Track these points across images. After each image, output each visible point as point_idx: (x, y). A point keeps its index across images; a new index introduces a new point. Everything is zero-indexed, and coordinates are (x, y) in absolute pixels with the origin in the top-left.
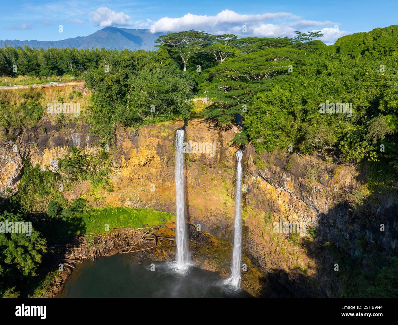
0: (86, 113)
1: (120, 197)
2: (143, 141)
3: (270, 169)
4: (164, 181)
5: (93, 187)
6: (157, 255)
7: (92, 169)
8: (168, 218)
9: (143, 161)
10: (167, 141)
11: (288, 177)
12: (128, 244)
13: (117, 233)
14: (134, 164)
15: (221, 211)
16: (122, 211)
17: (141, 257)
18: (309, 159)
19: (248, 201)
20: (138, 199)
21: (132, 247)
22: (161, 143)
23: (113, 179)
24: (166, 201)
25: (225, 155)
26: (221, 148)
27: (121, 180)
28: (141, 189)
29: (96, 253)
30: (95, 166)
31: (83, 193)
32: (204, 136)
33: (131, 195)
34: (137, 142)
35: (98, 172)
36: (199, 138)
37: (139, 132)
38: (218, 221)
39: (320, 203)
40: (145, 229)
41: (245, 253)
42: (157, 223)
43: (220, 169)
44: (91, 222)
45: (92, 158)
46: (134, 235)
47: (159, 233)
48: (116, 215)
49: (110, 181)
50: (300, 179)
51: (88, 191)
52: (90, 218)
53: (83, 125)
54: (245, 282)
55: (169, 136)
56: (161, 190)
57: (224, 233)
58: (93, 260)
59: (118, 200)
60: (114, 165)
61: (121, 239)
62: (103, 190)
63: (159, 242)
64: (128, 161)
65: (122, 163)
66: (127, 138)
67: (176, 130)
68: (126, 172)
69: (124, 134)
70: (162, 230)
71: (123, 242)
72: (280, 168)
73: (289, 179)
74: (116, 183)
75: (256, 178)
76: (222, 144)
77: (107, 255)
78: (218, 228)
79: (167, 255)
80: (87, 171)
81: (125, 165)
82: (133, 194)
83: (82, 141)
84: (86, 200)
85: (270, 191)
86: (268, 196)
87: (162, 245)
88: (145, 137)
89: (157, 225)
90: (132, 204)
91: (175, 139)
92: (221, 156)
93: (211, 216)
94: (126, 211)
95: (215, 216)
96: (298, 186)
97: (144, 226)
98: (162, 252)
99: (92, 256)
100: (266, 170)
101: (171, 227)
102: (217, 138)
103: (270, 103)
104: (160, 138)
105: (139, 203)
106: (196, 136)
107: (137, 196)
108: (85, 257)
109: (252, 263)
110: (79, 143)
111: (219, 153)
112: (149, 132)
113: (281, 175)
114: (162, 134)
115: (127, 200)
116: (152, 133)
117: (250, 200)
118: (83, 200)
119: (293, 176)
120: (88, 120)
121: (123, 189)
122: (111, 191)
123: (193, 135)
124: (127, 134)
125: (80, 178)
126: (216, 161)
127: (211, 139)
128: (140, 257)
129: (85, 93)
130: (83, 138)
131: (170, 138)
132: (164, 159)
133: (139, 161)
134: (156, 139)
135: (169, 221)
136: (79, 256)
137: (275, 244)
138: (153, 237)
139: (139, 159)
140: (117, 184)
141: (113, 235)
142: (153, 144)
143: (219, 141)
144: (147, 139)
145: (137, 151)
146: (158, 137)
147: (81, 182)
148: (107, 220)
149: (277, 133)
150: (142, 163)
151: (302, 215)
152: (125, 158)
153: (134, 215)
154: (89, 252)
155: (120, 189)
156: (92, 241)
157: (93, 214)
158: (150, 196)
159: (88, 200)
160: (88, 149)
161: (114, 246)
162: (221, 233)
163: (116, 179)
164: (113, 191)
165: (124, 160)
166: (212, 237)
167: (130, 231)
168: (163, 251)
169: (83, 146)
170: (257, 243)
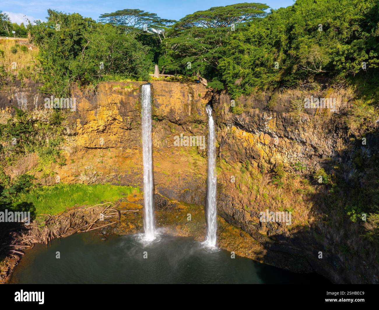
0: (34, 70)
1: (74, 171)
2: (103, 99)
3: (248, 113)
4: (125, 148)
5: (42, 161)
6: (123, 229)
7: (40, 139)
8: (128, 192)
9: (101, 124)
10: (131, 98)
11: (269, 116)
12: (87, 223)
13: (72, 211)
14: (91, 129)
15: (190, 172)
16: (74, 188)
17: (104, 233)
18: (292, 94)
19: (222, 155)
20: (95, 172)
21: (92, 224)
22: (124, 100)
23: (66, 150)
24: (127, 171)
25: (197, 107)
26: (192, 101)
27: (76, 150)
28: (98, 160)
29: (50, 235)
30: (44, 134)
31: (29, 168)
32: (173, 89)
33: (86, 168)
34: (96, 101)
35: (48, 142)
36: (167, 92)
37: (99, 89)
38: (187, 185)
39: (306, 134)
40: (104, 206)
42: (116, 198)
43: (190, 125)
44: (40, 202)
45: (41, 124)
46: (92, 213)
47: (120, 207)
48: (69, 193)
49: (62, 153)
50: (284, 115)
51: (36, 165)
52: (38, 198)
53: (30, 83)
54: (223, 241)
55: (133, 91)
56: (120, 159)
57: (194, 196)
58: (47, 243)
59: (72, 176)
60: (68, 131)
61: (77, 217)
62: (53, 164)
63: (122, 216)
64: (85, 126)
65: (78, 128)
66: (84, 98)
67: (141, 86)
68: (81, 141)
69: (80, 93)
70: (124, 204)
71: (81, 220)
72: (260, 109)
73: (271, 118)
74: (69, 155)
75: (231, 127)
76: (193, 97)
77: (63, 236)
78: (187, 192)
79: (134, 227)
80: (35, 141)
81: (80, 131)
82: (89, 167)
83: (29, 103)
84: (33, 177)
85: (247, 138)
86: (245, 144)
87: (126, 218)
88: (106, 94)
89: (117, 200)
90: (88, 179)
91: (140, 97)
92: (192, 109)
93: (179, 180)
94: (80, 188)
95: (184, 179)
96: (281, 123)
97: (102, 202)
98: (128, 225)
99: (44, 239)
100: (244, 115)
101: (132, 200)
102: (187, 90)
104: (123, 94)
105: (95, 177)
106: (164, 90)
107: (93, 169)
108: (35, 241)
109: (227, 221)
110: (26, 105)
111: (190, 106)
112: (111, 89)
113: (261, 116)
114: (126, 89)
115: (81, 175)
116: (114, 88)
117: (224, 153)
118: (29, 176)
119: (275, 114)
120: (37, 77)
121: (77, 161)
122: (62, 165)
123: (161, 89)
124: (84, 93)
125: (26, 150)
126: (187, 115)
127: (181, 91)
128: (103, 234)
129: (30, 48)
130: (30, 98)
131: (135, 93)
132: (127, 119)
133: (97, 125)
134: (119, 96)
135: (129, 195)
136: (27, 240)
137: (254, 192)
138: (115, 212)
139: (97, 123)
140: (70, 156)
141: (68, 214)
142: (116, 101)
143: (190, 93)
144: (109, 97)
145: (96, 113)
146: (121, 93)
147: (27, 155)
148: (59, 199)
150: (101, 128)
151: (286, 153)
152: (81, 123)
153: (90, 192)
154: (40, 235)
155: (73, 162)
156: (43, 223)
157: (42, 193)
158: (108, 167)
159: (35, 177)
160: (37, 112)
161: (70, 226)
162: (190, 197)
163: (69, 150)
164: (66, 165)
165: (80, 126)
166: (179, 204)
167: (87, 209)
168: (129, 223)
169: (31, 108)
170: (233, 198)
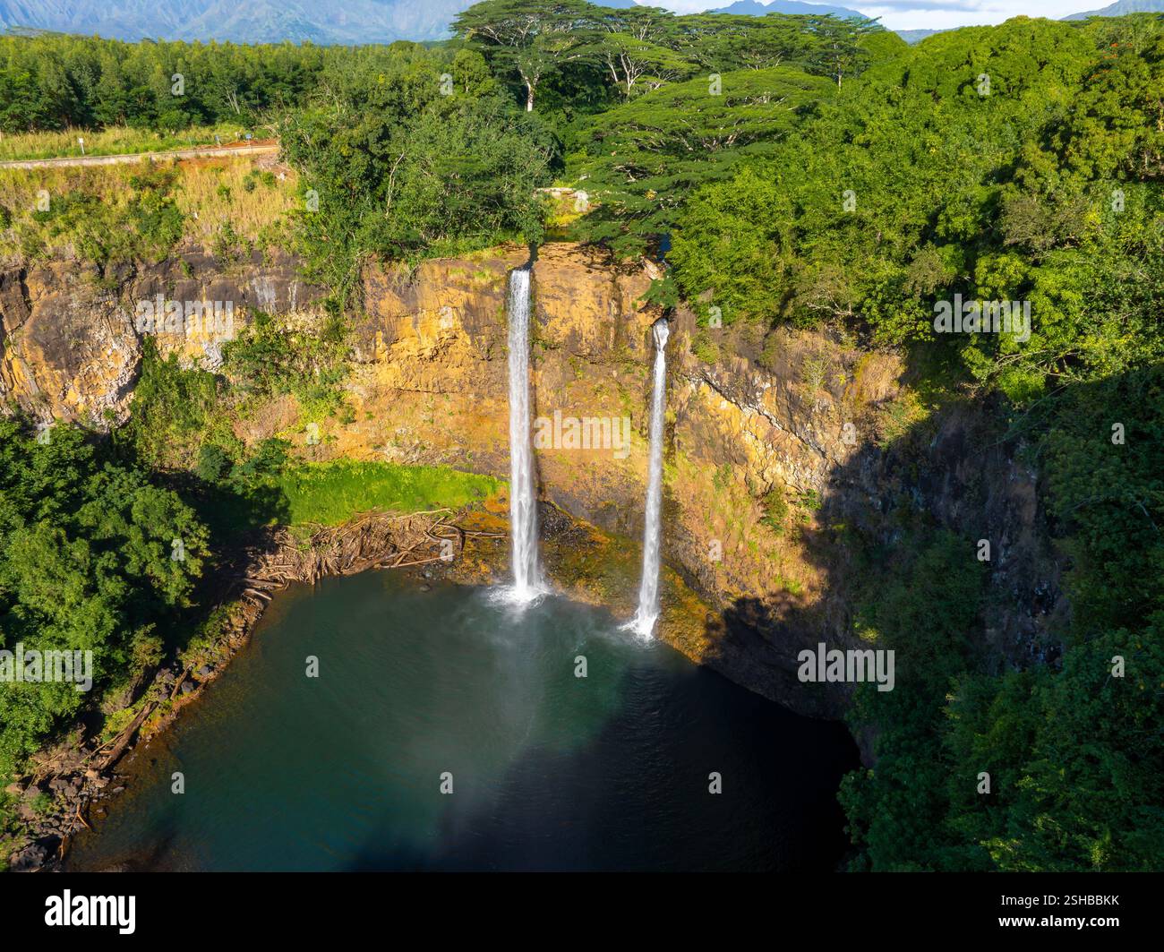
0: (288, 227)
1: (372, 436)
2: (427, 295)
3: (727, 365)
4: (480, 396)
5: (306, 412)
6: (465, 571)
7: (302, 367)
8: (489, 489)
9: (428, 346)
10: (487, 298)
11: (765, 381)
12: (395, 548)
13: (366, 522)
14: (405, 354)
15: (616, 467)
16: (375, 471)
17: (428, 575)
18: (810, 340)
19: (679, 442)
20: (417, 442)
21: (404, 553)
22: (473, 303)
23: (355, 391)
24: (484, 446)
25: (626, 332)
26: (618, 316)
27: (375, 394)
28: (424, 417)
29: (319, 568)
30: (310, 358)
31: (281, 426)
32: (577, 286)
33: (398, 431)
34: (415, 299)
35: (318, 374)
36: (564, 291)
37: (420, 274)
38: (610, 492)
39: (827, 436)
40: (433, 515)
41: (670, 562)
42: (462, 500)
43: (614, 366)
44: (302, 497)
45: (304, 339)
46: (407, 528)
47: (467, 522)
48: (362, 481)
49: (347, 398)
50: (790, 385)
51: (294, 421)
52: (298, 486)
53: (281, 256)
54: (668, 625)
55: (492, 284)
56: (471, 419)
57: (624, 520)
58: (313, 583)
59: (368, 445)
60: (359, 355)
61: (376, 536)
62: (329, 420)
63: (468, 542)
64: (393, 346)
65: (378, 351)
66: (390, 291)
67: (511, 272)
68: (386, 375)
69: (383, 279)
70: (475, 516)
71: (382, 543)
72: (750, 360)
73: (768, 385)
74: (361, 402)
75: (698, 386)
76: (619, 307)
77: (344, 572)
78: (609, 507)
79: (488, 570)
80: (292, 371)
81: (384, 357)
82: (404, 430)
83: (279, 297)
84: (289, 443)
85: (728, 415)
86: (723, 428)
87: (475, 548)
88: (434, 287)
89: (462, 505)
90: (402, 454)
91: (507, 294)
92: (616, 335)
93: (594, 479)
94: (386, 471)
95: (603, 479)
96: (785, 402)
97: (430, 507)
98: (477, 565)
99: (309, 574)
100: (719, 367)
101: (495, 510)
102: (607, 292)
103: (729, 209)
104: (471, 289)
105: (418, 451)
106: (559, 287)
107: (413, 434)
108: (292, 577)
109: (687, 584)
110: (273, 301)
111: (612, 329)
112: (445, 276)
113: (750, 377)
114: (477, 280)
115: (388, 444)
116: (452, 277)
117: (682, 439)
118: (282, 442)
119: (775, 379)
120: (294, 244)
121: (378, 416)
122: (350, 421)
123: (552, 283)
124: (390, 280)
125: (275, 389)
126: (606, 347)
127: (594, 293)
128: (424, 576)
129: (281, 176)
130: (281, 287)
131: (496, 289)
132: (480, 341)
133: (418, 346)
134: (463, 292)
135: (490, 496)
136: (278, 573)
137: (735, 535)
138: (454, 532)
139: (419, 342)
140: (365, 405)
141: (356, 528)
142: (455, 304)
143: (614, 299)
144: (441, 292)
145: (416, 323)
146: (466, 288)
147: (277, 399)
148: (340, 492)
149: (742, 280)
150: (427, 353)
151: (792, 466)
152: (386, 340)
153: (406, 482)
154: (301, 564)
155: (371, 417)
156: (308, 541)
157: (306, 477)
158: (445, 434)
159: (293, 444)
160: (294, 316)
161: (361, 553)
162: (616, 520)
163: (362, 392)
164: (355, 421)
165: (381, 345)
166: (594, 531)
167: (397, 519)
168: (480, 561)
169: (283, 308)
170: (697, 538)
